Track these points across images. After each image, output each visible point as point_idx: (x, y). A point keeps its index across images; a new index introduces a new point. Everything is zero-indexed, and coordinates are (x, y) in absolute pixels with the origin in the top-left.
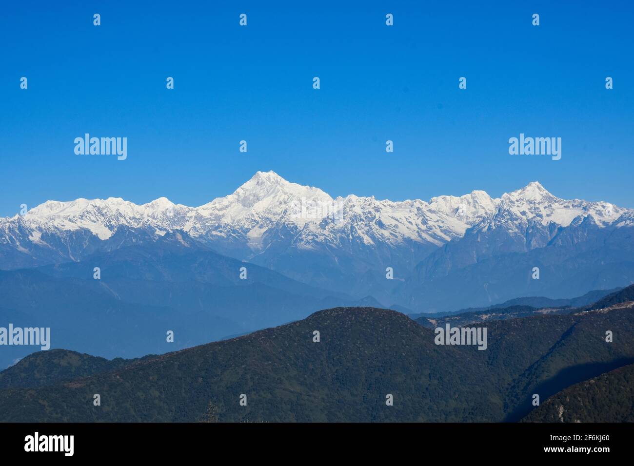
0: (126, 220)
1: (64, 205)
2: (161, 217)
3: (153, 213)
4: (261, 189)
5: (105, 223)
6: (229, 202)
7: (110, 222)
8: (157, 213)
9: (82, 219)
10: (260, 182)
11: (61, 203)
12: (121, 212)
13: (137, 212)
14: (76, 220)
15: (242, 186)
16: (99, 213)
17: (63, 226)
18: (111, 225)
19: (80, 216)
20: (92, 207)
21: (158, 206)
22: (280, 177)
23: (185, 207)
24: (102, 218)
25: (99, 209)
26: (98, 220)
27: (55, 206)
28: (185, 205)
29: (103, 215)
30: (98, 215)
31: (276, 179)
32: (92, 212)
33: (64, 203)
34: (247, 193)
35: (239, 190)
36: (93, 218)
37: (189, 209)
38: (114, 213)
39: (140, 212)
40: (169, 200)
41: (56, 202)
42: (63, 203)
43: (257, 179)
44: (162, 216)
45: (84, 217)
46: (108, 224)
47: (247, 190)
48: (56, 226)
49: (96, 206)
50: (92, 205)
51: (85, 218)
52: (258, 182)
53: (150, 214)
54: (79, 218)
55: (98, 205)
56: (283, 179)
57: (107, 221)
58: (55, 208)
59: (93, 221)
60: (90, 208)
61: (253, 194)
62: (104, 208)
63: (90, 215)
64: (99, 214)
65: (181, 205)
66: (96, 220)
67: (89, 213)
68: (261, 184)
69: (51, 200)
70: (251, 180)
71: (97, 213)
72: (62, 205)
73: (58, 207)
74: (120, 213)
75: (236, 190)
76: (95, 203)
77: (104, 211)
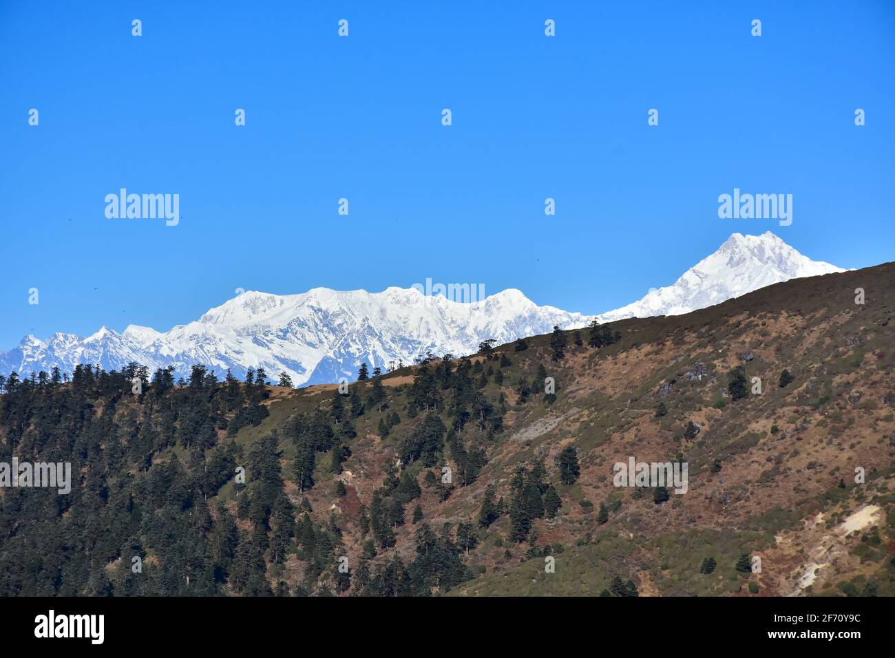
0: (382, 344)
1: (282, 302)
2: (502, 334)
3: (487, 326)
4: (736, 276)
5: (336, 349)
6: (664, 303)
7: (349, 345)
8: (494, 326)
9: (284, 338)
10: (736, 258)
11: (278, 298)
12: (372, 324)
13: (453, 321)
14: (271, 342)
15: (697, 267)
16: (325, 325)
17: (238, 353)
18: (348, 353)
19: (281, 331)
20: (311, 310)
21: (499, 308)
22: (787, 248)
23: (561, 312)
24: (332, 337)
25: (326, 315)
26: (321, 342)
27: (264, 303)
28: (561, 309)
29: (333, 331)
30: (322, 331)
31: (777, 251)
32: (311, 324)
33: (284, 298)
34: (706, 284)
35: (688, 275)
36: (311, 337)
37: (570, 317)
38: (358, 327)
39: (460, 322)
40: (525, 296)
41: (264, 295)
42: (281, 297)
43: (730, 251)
44: (506, 333)
45: (289, 335)
46: (342, 351)
47: (707, 276)
48: (223, 354)
49: (320, 310)
50: (312, 307)
51: (293, 338)
52: (731, 258)
53: (481, 328)
54: (278, 336)
55: (324, 308)
56: (796, 252)
57: (342, 344)
58: (262, 308)
59: (310, 344)
60: (305, 313)
61: (717, 285)
62: (336, 315)
63: (305, 331)
64: (325, 329)
65: (551, 309)
66: (317, 342)
67: (302, 324)
68: (738, 264)
69: (254, 290)
70: (717, 252)
71: (320, 326)
72: (278, 303)
73: (270, 307)
74: (369, 327)
75: (680, 275)
76: (318, 304)
77: (338, 321)
